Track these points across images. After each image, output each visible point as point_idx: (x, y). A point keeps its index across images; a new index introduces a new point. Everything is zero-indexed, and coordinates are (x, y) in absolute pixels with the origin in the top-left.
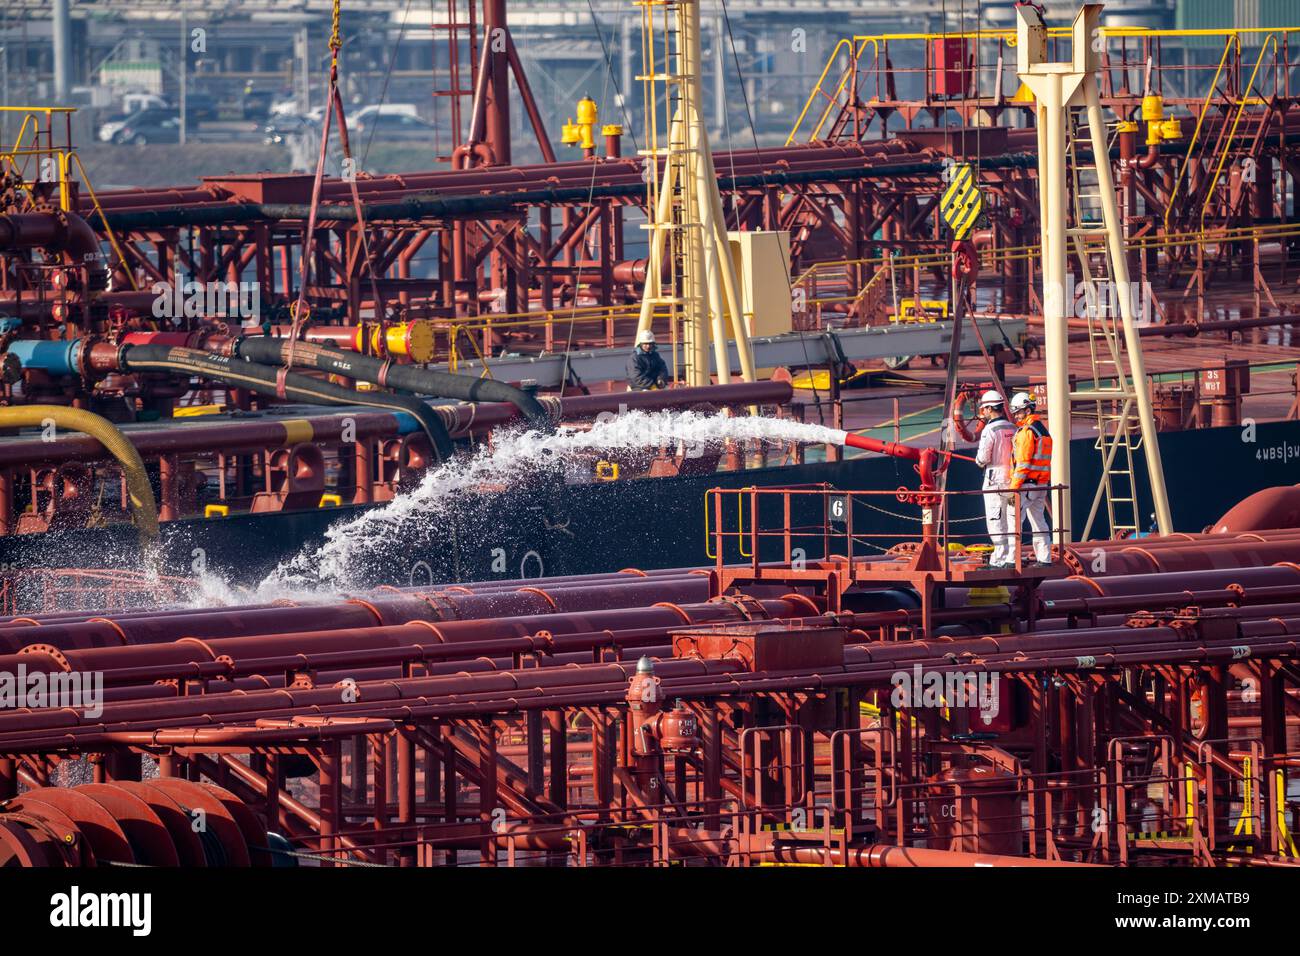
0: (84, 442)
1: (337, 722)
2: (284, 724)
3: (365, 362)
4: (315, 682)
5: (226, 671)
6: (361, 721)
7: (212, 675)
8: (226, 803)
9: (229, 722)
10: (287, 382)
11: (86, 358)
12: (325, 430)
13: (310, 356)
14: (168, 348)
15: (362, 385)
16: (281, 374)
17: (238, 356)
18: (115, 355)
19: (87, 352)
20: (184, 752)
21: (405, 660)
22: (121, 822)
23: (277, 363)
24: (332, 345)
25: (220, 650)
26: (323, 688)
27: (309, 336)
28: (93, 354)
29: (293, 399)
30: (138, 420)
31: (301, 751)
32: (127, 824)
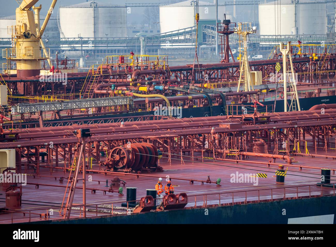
0: (162, 99)
1: (171, 135)
2: (164, 136)
3: (200, 88)
4: (170, 130)
5: (159, 129)
6: (174, 135)
7: (157, 129)
8: (151, 145)
9: (158, 135)
10: (190, 91)
11: (164, 88)
12: (194, 97)
13: (193, 88)
14: (174, 87)
15: (201, 92)
16: (189, 90)
17: (184, 88)
18: (168, 88)
19: (164, 87)
20: (151, 139)
21: (183, 127)
22: (137, 148)
23: (189, 89)
24: (197, 86)
25: (158, 126)
26: (171, 131)
27: (194, 85)
28: (165, 88)
29: (190, 93)
30: (171, 96)
31: (166, 139)
32: (139, 148)
